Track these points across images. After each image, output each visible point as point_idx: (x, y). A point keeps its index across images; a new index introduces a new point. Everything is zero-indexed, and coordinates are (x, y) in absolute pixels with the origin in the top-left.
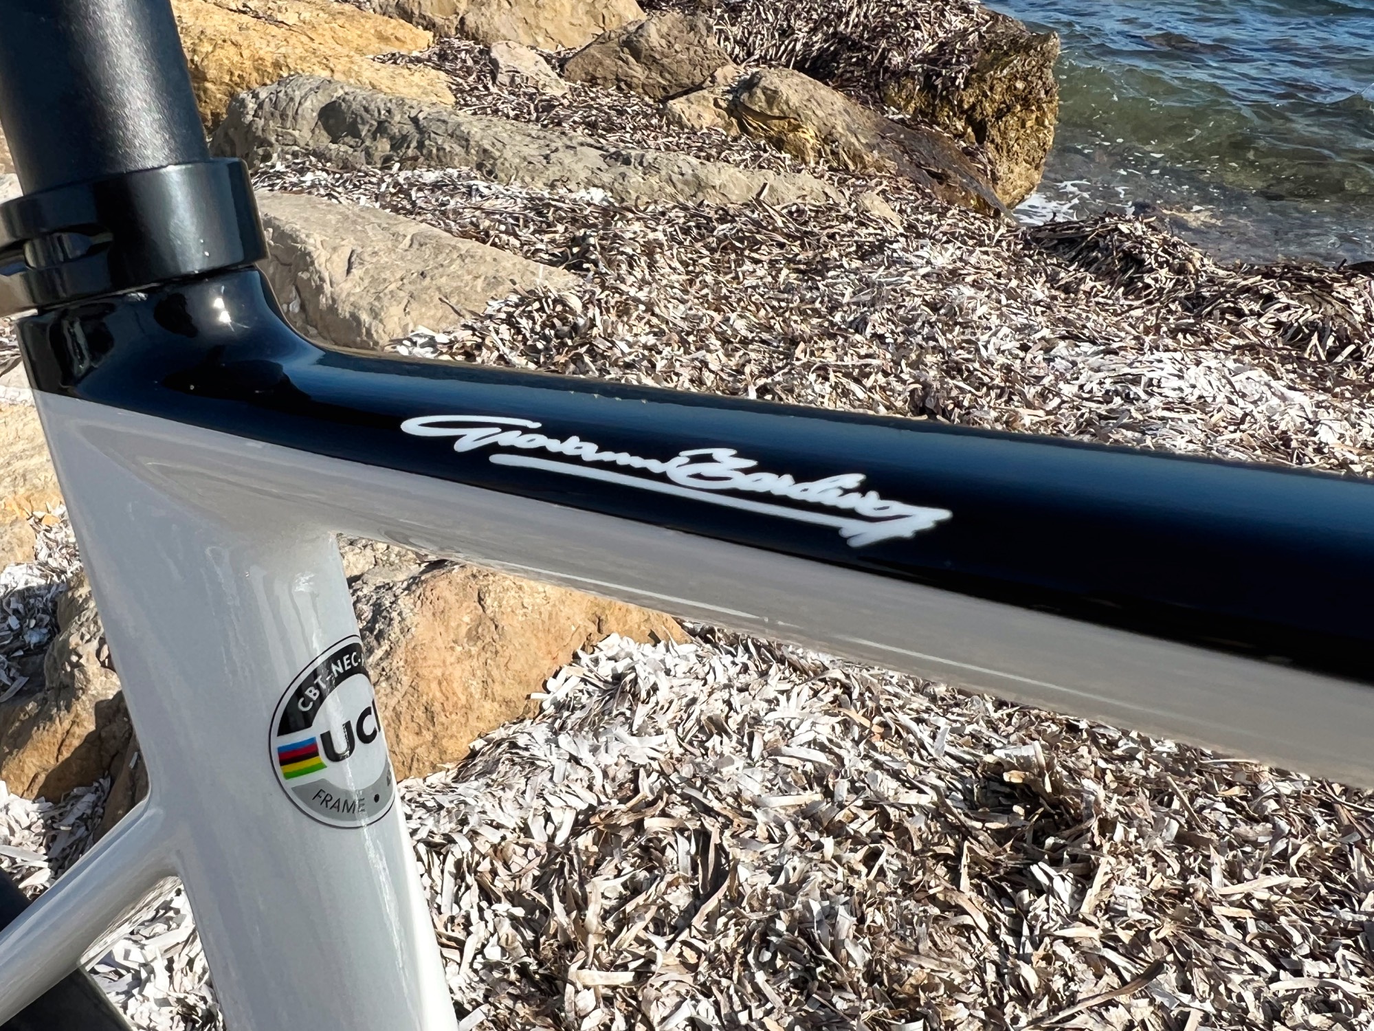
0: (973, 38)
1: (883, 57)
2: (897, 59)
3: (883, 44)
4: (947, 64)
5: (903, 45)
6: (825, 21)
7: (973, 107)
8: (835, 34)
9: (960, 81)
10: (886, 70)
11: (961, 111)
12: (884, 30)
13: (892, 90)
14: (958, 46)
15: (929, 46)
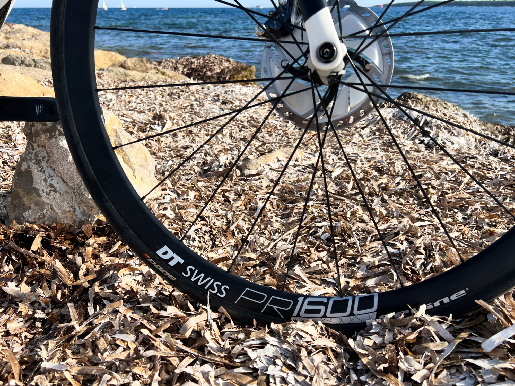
8: (191, 68)
14: (227, 70)
15: (218, 71)
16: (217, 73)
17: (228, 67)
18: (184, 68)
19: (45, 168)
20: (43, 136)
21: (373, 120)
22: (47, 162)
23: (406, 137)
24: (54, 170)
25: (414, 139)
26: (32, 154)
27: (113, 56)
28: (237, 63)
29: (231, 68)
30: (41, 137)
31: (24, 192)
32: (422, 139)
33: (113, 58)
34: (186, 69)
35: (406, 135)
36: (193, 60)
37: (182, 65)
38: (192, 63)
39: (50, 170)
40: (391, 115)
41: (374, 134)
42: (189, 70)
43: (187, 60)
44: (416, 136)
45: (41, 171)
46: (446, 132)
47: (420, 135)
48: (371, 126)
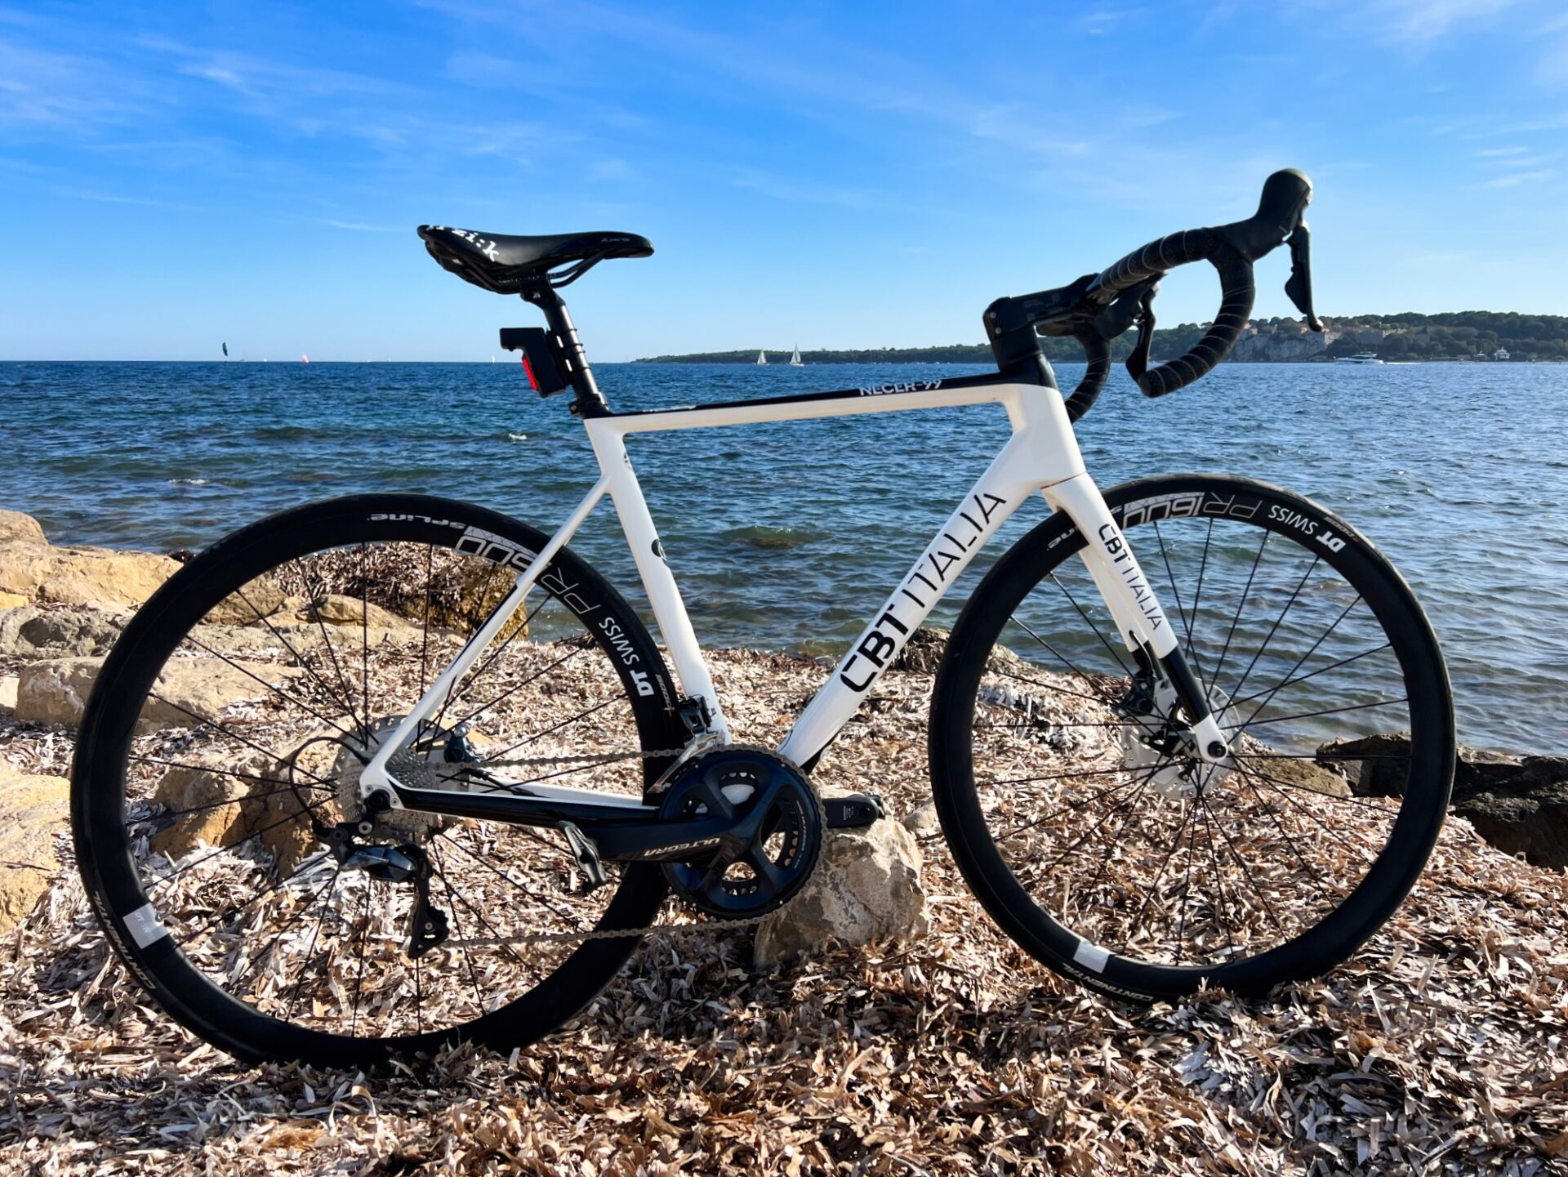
0: (456, 570)
1: (396, 588)
2: (406, 588)
3: (394, 579)
4: (444, 587)
5: (409, 579)
6: (345, 569)
7: (470, 612)
9: (456, 596)
10: (401, 595)
11: (461, 615)
12: (392, 571)
13: (410, 608)
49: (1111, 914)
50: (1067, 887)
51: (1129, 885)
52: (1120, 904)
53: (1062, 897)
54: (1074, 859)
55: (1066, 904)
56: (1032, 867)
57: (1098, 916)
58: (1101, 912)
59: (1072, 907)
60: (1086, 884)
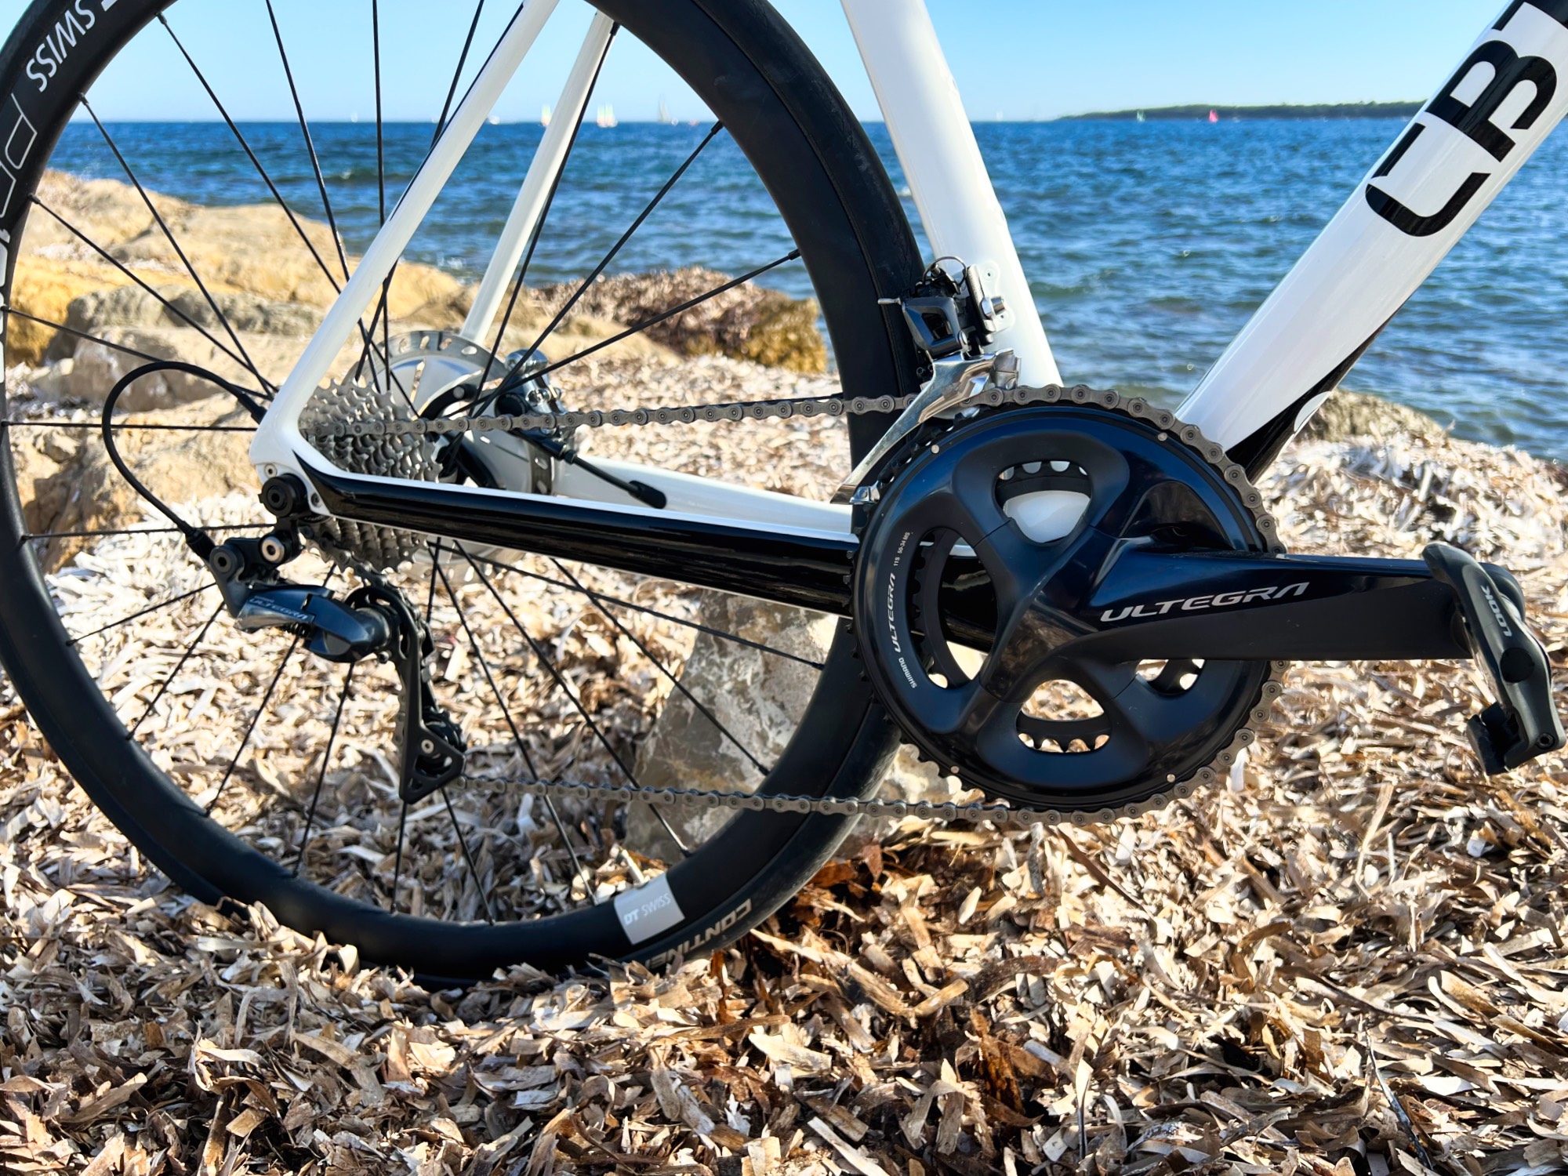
14: (739, 311)
15: (716, 313)
16: (714, 321)
17: (742, 304)
18: (620, 305)
19: (759, 704)
20: (762, 621)
21: (1296, 477)
22: (763, 685)
23: (1392, 524)
24: (782, 707)
25: (1414, 527)
26: (720, 666)
27: (421, 277)
28: (765, 292)
29: (750, 305)
30: (754, 624)
31: (692, 766)
32: (1436, 527)
33: (425, 283)
34: (624, 311)
35: (1392, 518)
36: (643, 285)
37: (613, 297)
38: (640, 293)
39: (772, 709)
40: (1336, 462)
41: (1311, 517)
42: (632, 310)
43: (627, 283)
44: (1417, 519)
45: (750, 711)
46: (1490, 505)
47: (1429, 517)
48: (1293, 493)
49: (1470, 874)
50: (1385, 799)
51: (1529, 816)
52: (1498, 853)
53: (1368, 818)
54: (1421, 741)
55: (1372, 832)
56: (1324, 747)
57: (1437, 875)
58: (1446, 866)
59: (1380, 843)
60: (1430, 800)
